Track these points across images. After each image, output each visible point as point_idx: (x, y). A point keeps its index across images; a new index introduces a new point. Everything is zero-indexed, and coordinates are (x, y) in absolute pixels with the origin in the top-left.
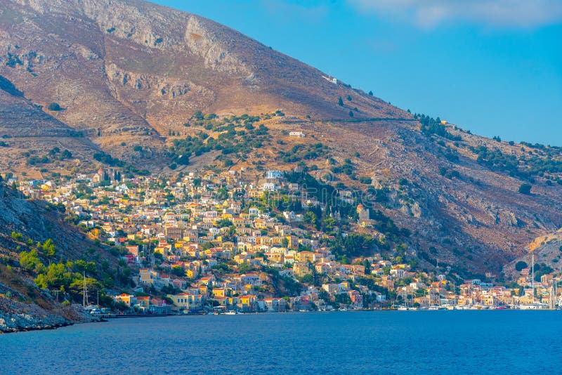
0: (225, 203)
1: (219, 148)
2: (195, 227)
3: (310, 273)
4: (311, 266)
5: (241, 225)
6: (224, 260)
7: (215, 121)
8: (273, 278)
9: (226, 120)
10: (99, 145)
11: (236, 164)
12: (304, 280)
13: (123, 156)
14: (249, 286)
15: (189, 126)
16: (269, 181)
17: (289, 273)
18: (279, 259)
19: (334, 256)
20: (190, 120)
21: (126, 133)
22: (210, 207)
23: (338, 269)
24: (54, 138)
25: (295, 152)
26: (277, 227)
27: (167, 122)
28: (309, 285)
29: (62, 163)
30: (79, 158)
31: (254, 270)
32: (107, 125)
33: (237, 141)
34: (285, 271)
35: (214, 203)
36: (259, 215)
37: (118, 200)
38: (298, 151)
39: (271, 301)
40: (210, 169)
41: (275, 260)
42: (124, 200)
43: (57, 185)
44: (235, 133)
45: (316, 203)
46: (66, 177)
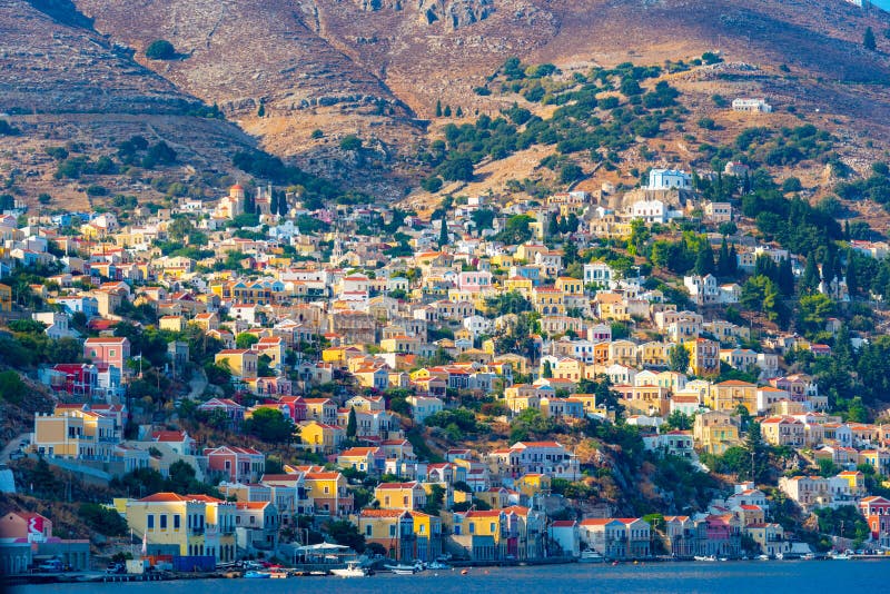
0: (520, 252)
1: (550, 139)
2: (420, 314)
3: (742, 443)
4: (748, 423)
5: (555, 310)
6: (468, 400)
7: (550, 80)
8: (620, 458)
9: (579, 78)
10: (260, 138)
11: (591, 175)
12: (725, 464)
13: (312, 162)
14: (534, 481)
15: (488, 93)
16: (649, 197)
17: (680, 444)
18: (657, 403)
19: (824, 399)
20: (491, 79)
21: (330, 109)
22: (476, 262)
23: (830, 435)
24: (141, 118)
25: (744, 148)
26: (659, 317)
27: (436, 85)
28: (739, 481)
29: (147, 174)
30: (196, 164)
31: (560, 430)
32: (285, 92)
33: (598, 122)
34: (666, 439)
35: (490, 251)
36: (613, 286)
37: (264, 258)
38: (752, 146)
39: (602, 528)
40: (522, 190)
41: (642, 405)
42: (281, 260)
43: (122, 225)
44: (594, 103)
45: (778, 254)
46: (150, 205)
